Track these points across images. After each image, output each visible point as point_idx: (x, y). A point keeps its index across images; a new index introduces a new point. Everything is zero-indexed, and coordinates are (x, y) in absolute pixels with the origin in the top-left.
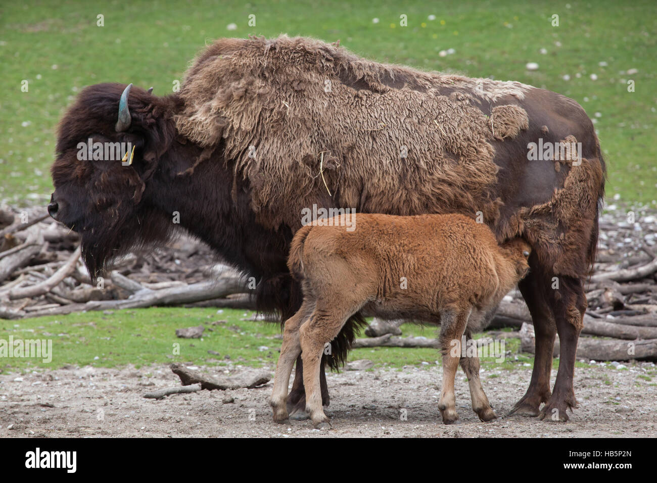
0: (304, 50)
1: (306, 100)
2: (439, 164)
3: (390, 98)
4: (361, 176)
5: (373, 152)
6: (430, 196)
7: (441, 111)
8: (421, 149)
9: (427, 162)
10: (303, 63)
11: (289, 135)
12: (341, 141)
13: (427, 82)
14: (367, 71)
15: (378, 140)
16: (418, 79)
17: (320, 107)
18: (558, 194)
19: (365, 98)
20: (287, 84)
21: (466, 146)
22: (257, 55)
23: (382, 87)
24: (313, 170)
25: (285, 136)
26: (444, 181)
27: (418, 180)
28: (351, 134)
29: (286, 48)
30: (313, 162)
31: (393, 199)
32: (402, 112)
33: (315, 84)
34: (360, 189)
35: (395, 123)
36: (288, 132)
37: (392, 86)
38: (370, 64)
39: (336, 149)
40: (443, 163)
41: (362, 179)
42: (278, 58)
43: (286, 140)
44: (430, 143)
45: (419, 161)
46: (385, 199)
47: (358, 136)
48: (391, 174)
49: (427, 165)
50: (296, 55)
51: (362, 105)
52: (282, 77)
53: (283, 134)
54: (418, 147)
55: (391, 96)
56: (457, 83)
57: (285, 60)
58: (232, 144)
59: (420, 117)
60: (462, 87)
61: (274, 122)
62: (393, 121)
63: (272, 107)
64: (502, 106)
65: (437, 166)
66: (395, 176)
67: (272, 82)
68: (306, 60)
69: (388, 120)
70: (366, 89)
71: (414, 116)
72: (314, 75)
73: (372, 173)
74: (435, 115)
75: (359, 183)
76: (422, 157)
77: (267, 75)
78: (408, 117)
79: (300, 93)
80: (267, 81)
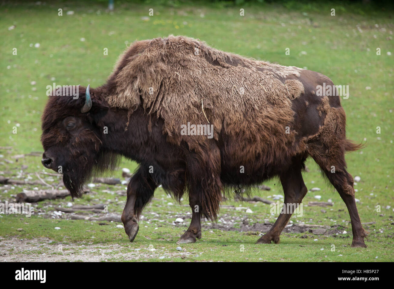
0: (184, 42)
1: (189, 70)
2: (265, 107)
3: (232, 71)
4: (223, 113)
5: (228, 100)
6: (261, 125)
7: (261, 79)
8: (254, 99)
9: (258, 106)
10: (185, 50)
11: (182, 91)
12: (211, 93)
13: (250, 64)
14: (218, 55)
15: (230, 93)
16: (245, 62)
17: (197, 73)
18: (321, 129)
19: (219, 70)
20: (176, 63)
21: (277, 99)
22: (158, 48)
23: (227, 65)
24: (198, 110)
25: (179, 91)
26: (268, 117)
27: (254, 116)
28: (215, 89)
29: (174, 42)
30: (197, 105)
31: (240, 126)
32: (241, 78)
33: (193, 61)
34: (223, 120)
35: (238, 84)
36: (181, 89)
37: (232, 65)
38: (219, 52)
39: (208, 98)
40: (267, 107)
41: (223, 114)
42: (170, 48)
43: (180, 94)
44: (259, 96)
45: (254, 106)
46: (236, 126)
47: (219, 90)
48: (239, 112)
49: (258, 108)
50: (180, 45)
51: (218, 74)
52: (173, 59)
53: (177, 91)
54: (253, 98)
55: (232, 70)
56: (264, 66)
57: (174, 49)
58: (147, 100)
59: (251, 82)
60: (267, 68)
61: (172, 84)
62: (237, 83)
63: (169, 76)
64: (290, 80)
65: (264, 109)
66: (241, 113)
67: (167, 62)
68: (186, 48)
69: (234, 82)
70: (218, 66)
71: (248, 81)
72: (191, 56)
73: (228, 111)
74: (259, 81)
75: (222, 117)
76: (255, 103)
77: (164, 59)
78: (245, 81)
79: (184, 67)
80: (165, 62)
